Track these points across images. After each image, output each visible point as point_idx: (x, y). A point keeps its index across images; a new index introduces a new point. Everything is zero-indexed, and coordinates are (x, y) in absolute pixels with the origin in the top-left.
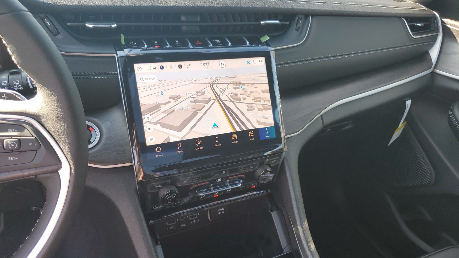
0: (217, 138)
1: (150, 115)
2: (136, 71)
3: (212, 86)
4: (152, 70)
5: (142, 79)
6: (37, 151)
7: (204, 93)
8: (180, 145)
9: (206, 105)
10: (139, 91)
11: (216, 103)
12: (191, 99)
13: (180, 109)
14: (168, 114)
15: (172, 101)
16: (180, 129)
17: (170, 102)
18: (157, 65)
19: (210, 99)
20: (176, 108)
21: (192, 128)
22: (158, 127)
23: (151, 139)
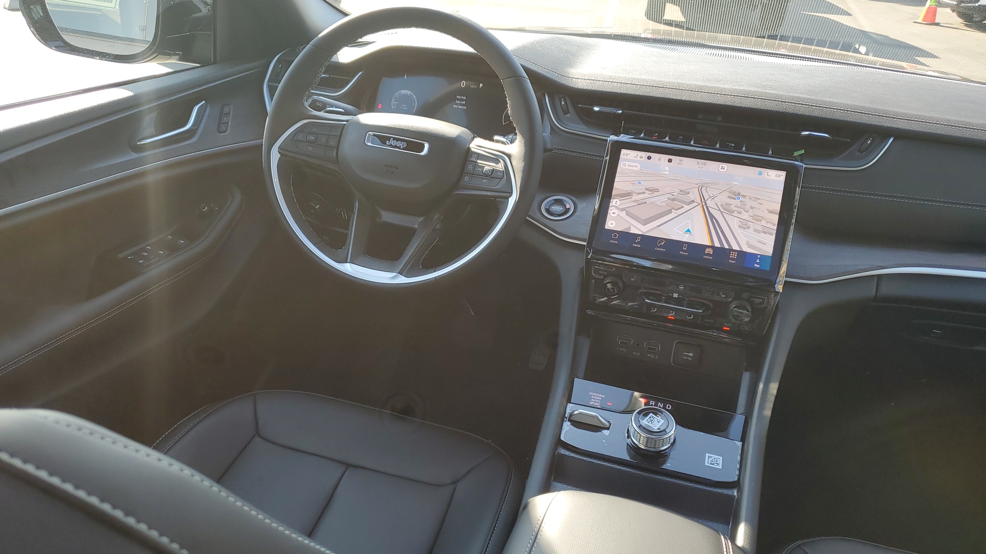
0: (685, 246)
1: (620, 200)
2: (622, 156)
3: (700, 189)
4: (638, 158)
5: (624, 165)
6: (501, 179)
7: (688, 193)
8: (639, 239)
9: (685, 206)
10: (617, 175)
11: (699, 207)
12: (670, 196)
13: (653, 203)
14: (638, 205)
15: (647, 192)
16: (645, 222)
17: (644, 193)
18: (645, 154)
19: (693, 201)
20: (648, 201)
21: (659, 226)
22: (623, 214)
23: (612, 224)
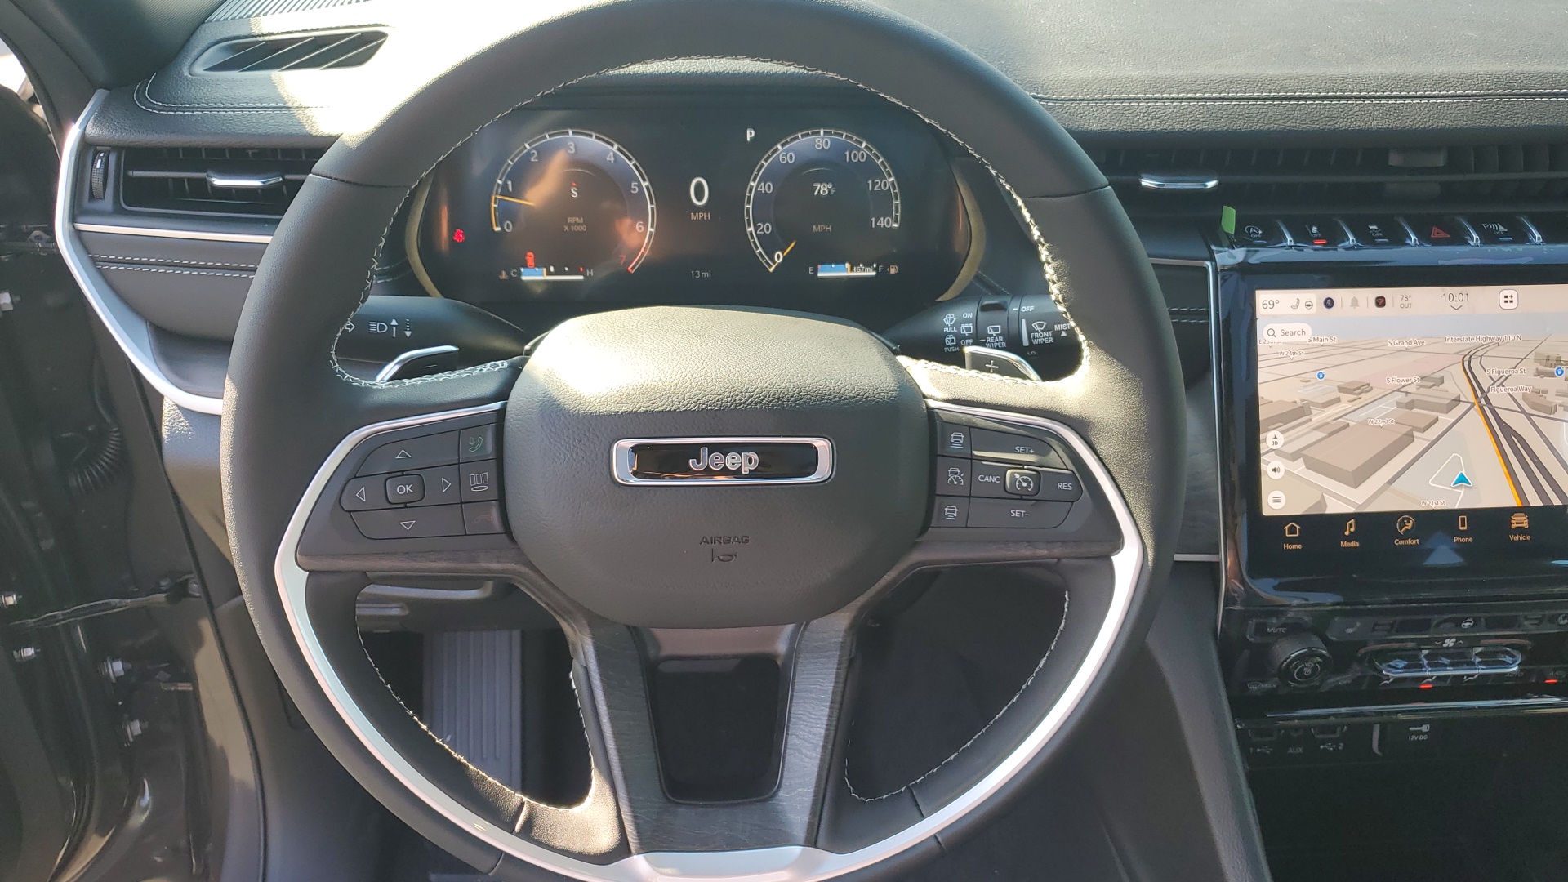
0: (1463, 520)
1: (1282, 432)
2: (1260, 311)
3: (1466, 363)
4: (1302, 309)
5: (1271, 332)
6: (1073, 502)
7: (1442, 380)
8: (1351, 526)
9: (1441, 417)
10: (1260, 364)
11: (1475, 414)
12: (1399, 397)
13: (1364, 423)
14: (1330, 434)
15: (1345, 397)
16: (1357, 478)
17: (1337, 400)
18: (1315, 296)
19: (1457, 401)
20: (1352, 420)
21: (1391, 481)
22: (1299, 467)
23: (1277, 500)
